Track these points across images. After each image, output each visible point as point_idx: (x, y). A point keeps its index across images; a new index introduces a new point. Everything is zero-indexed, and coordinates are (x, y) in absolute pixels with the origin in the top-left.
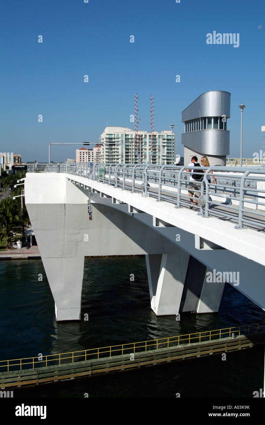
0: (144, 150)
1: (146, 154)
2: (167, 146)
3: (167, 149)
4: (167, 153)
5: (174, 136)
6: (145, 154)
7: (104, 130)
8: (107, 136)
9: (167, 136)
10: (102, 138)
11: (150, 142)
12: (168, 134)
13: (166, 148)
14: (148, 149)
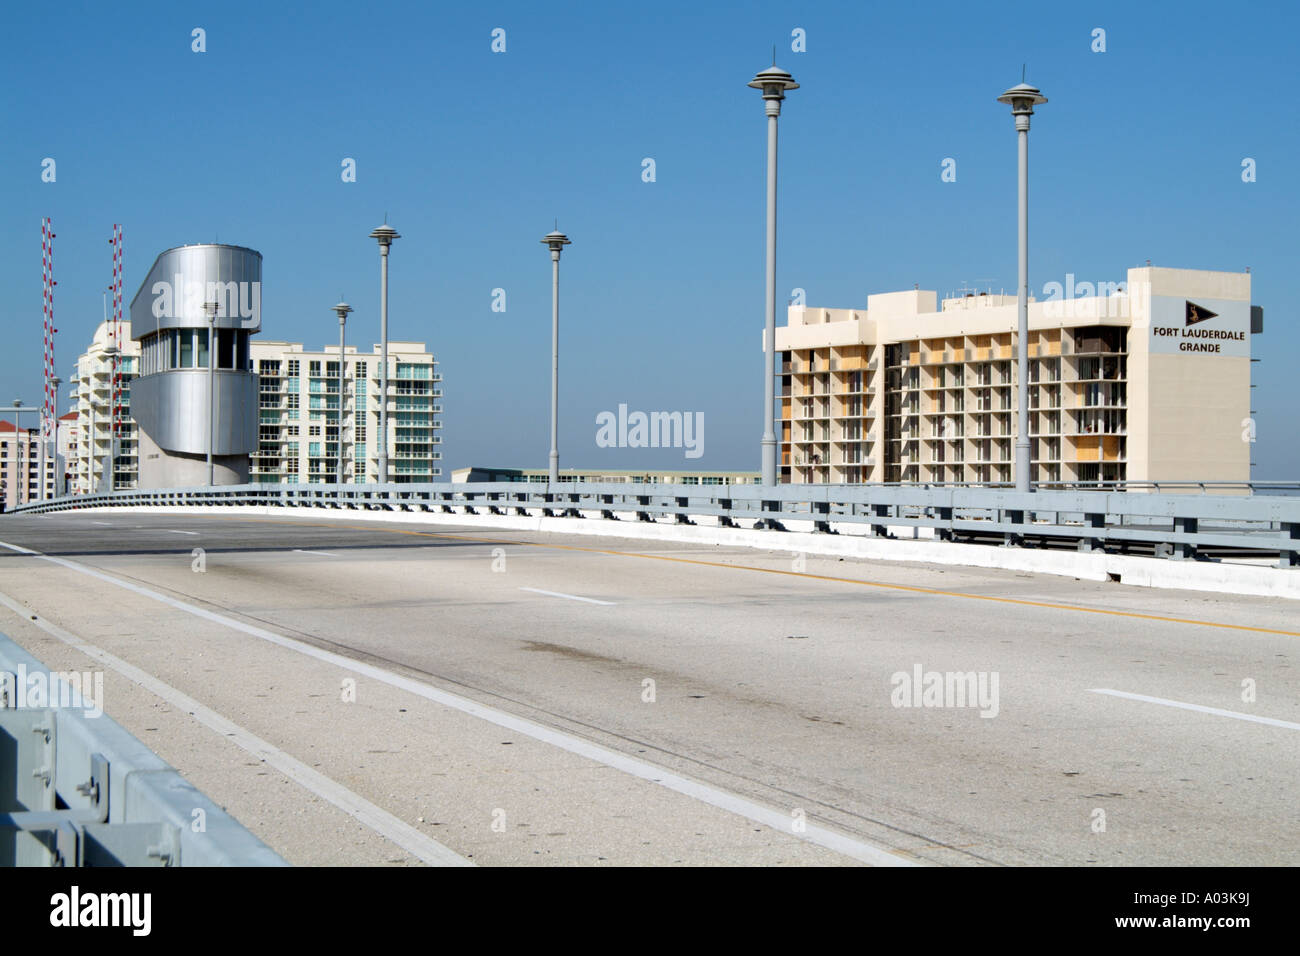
0: (285, 432)
1: (297, 454)
2: (398, 416)
3: (399, 431)
4: (399, 447)
5: (432, 366)
6: (290, 454)
7: (93, 336)
8: (106, 367)
9: (400, 366)
10: (81, 376)
11: (318, 397)
12: (404, 359)
13: (393, 423)
14: (304, 431)
